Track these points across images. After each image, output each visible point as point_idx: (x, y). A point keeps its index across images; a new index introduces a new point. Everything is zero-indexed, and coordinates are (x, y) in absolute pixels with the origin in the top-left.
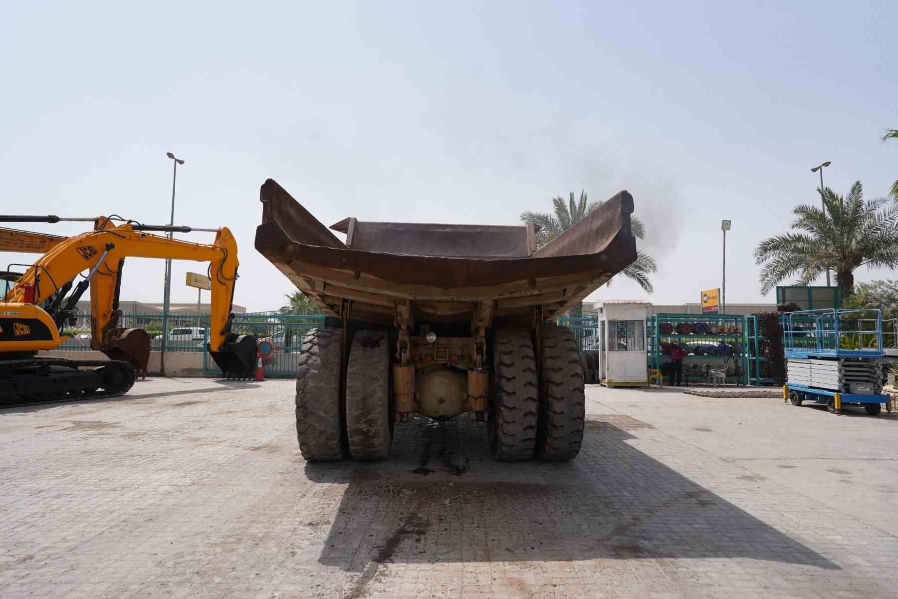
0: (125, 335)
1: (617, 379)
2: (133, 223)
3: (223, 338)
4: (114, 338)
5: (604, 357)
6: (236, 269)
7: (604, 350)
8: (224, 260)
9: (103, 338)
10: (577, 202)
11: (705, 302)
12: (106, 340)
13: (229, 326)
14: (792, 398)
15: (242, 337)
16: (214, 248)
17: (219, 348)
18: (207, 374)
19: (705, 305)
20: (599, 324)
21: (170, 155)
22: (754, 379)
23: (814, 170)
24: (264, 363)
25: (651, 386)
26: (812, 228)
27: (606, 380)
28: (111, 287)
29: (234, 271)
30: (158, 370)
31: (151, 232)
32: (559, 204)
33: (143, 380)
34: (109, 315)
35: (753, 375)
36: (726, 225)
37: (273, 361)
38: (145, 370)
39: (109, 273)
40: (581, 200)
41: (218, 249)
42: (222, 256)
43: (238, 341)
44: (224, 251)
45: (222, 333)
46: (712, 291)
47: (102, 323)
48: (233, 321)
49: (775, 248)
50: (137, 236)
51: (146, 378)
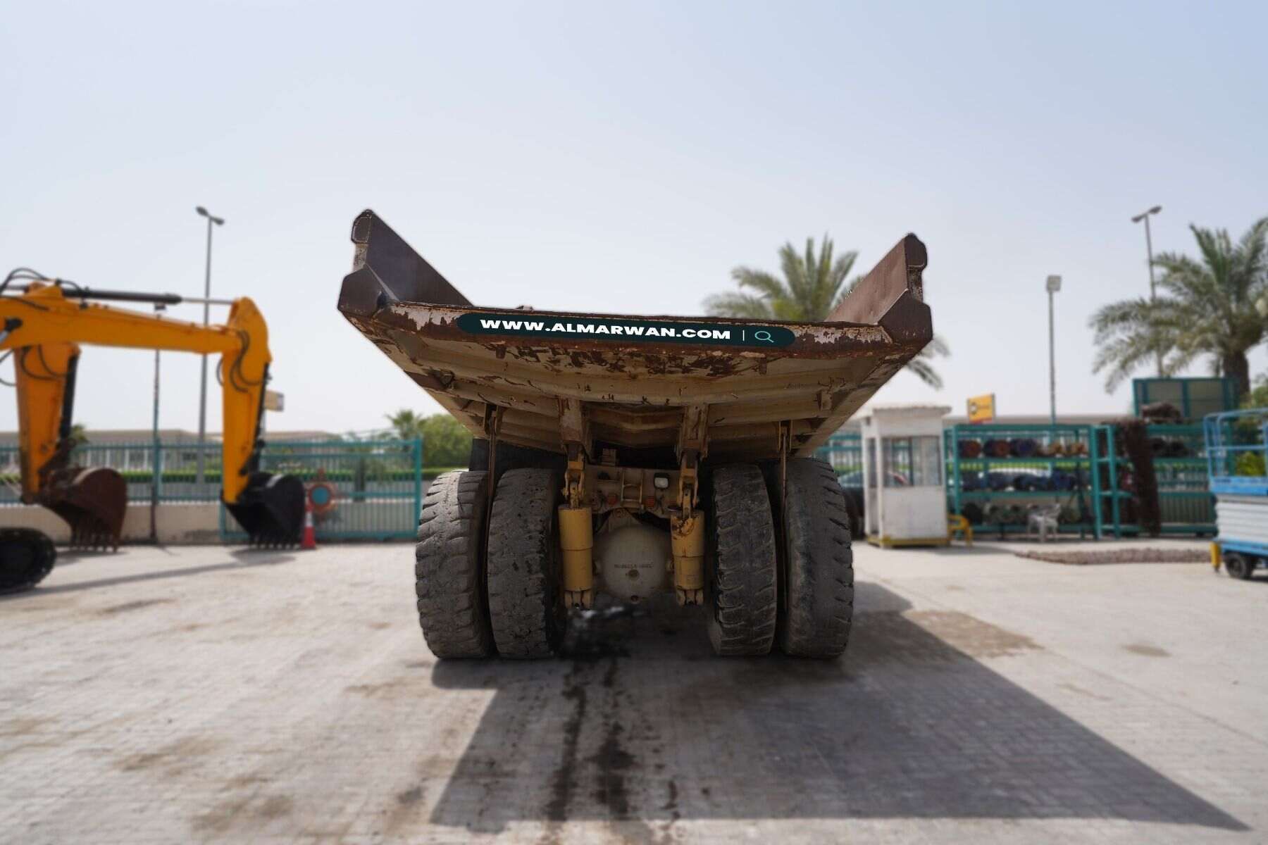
0: (80, 478)
1: (897, 534)
2: (65, 286)
3: (244, 481)
4: (62, 485)
5: (874, 497)
6: (266, 366)
7: (873, 485)
8: (244, 350)
9: (42, 485)
10: (817, 254)
11: (974, 413)
12: (47, 489)
13: (253, 461)
14: (1231, 565)
15: (278, 477)
16: (224, 331)
17: (238, 498)
18: (225, 539)
19: (974, 418)
20: (864, 445)
21: (202, 211)
22: (1107, 527)
23: (1137, 220)
24: (318, 519)
25: (954, 543)
26: (1180, 289)
27: (881, 536)
28: (54, 400)
29: (261, 369)
30: (145, 532)
31: (102, 302)
32: (789, 257)
33: (115, 552)
34: (52, 448)
35: (1108, 519)
36: (1053, 284)
37: (335, 517)
38: (117, 535)
39: (50, 377)
40: (824, 250)
41: (233, 334)
42: (239, 344)
43: (271, 484)
44: (244, 337)
45: (242, 472)
46: (982, 399)
47: (38, 461)
48: (263, 452)
49: (1124, 317)
50: (72, 307)
51: (121, 549)
